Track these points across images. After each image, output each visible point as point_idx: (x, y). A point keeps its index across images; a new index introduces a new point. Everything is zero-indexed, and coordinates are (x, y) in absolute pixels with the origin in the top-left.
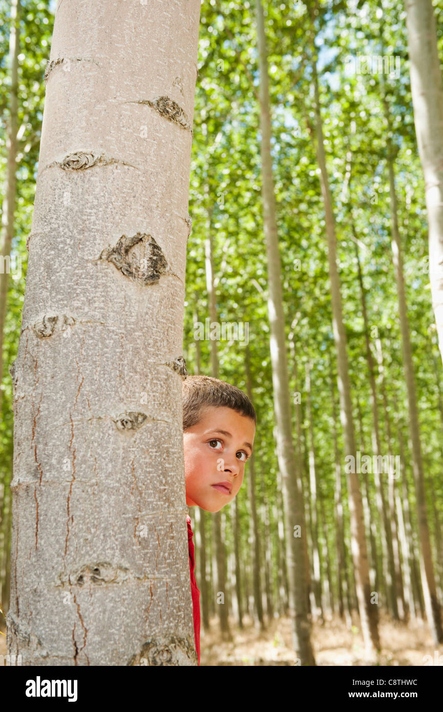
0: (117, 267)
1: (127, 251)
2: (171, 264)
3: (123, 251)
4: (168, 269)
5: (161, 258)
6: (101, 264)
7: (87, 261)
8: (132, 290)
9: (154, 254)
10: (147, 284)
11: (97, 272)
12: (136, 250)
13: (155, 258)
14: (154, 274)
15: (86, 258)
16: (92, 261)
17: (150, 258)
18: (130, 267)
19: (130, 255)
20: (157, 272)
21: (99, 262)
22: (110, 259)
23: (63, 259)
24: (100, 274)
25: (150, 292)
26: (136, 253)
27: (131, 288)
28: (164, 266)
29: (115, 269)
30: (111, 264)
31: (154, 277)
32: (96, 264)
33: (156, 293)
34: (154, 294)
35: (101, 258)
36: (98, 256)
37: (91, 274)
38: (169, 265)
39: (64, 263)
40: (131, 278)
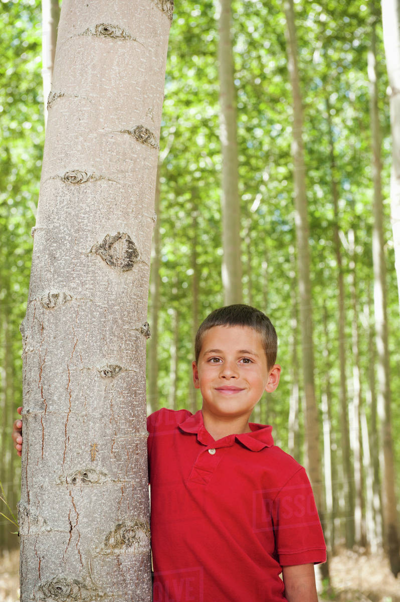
0: (103, 259)
1: (110, 247)
2: (141, 254)
3: (107, 246)
4: (139, 258)
5: (135, 251)
6: (91, 256)
7: (81, 253)
8: (113, 275)
9: (129, 248)
10: (124, 271)
11: (88, 262)
12: (116, 245)
13: (130, 251)
14: (129, 264)
15: (80, 251)
16: (85, 254)
17: (127, 251)
18: (112, 258)
19: (112, 249)
20: (131, 262)
21: (90, 255)
22: (98, 253)
23: (63, 251)
24: (90, 263)
25: (126, 276)
26: (116, 247)
27: (113, 274)
28: (136, 257)
29: (101, 260)
30: (99, 257)
31: (129, 266)
32: (88, 256)
33: (130, 276)
34: (129, 278)
35: (91, 252)
36: (89, 250)
37: (84, 263)
38: (140, 255)
39: (63, 254)
40: (112, 267)
